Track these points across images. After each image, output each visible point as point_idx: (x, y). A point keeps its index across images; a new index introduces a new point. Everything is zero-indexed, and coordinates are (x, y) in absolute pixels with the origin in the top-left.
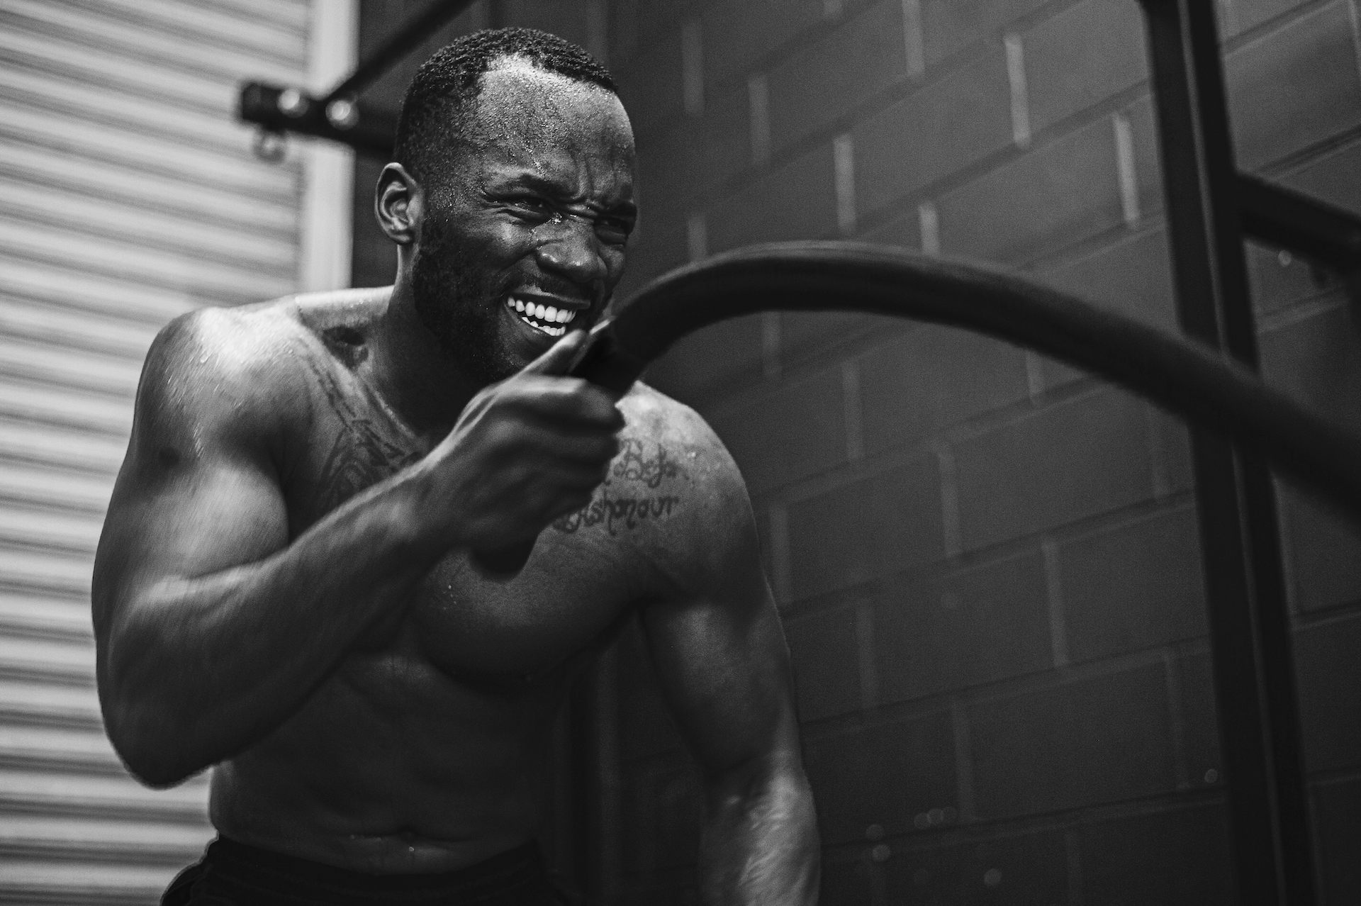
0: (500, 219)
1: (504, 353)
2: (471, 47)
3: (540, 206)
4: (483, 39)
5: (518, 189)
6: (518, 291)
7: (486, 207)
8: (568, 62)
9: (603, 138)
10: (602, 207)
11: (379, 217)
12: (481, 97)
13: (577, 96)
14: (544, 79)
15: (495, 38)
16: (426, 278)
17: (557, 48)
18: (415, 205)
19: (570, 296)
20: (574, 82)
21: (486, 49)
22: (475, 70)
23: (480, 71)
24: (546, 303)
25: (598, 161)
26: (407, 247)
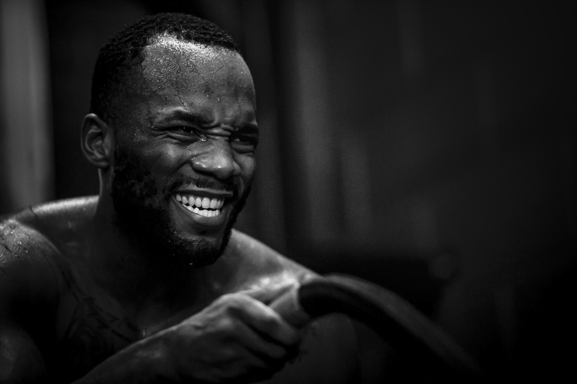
0: (166, 142)
1: (177, 231)
2: (135, 29)
3: (192, 132)
4: (143, 23)
5: (176, 122)
6: (181, 189)
7: (156, 135)
8: (201, 33)
9: (229, 83)
10: (232, 128)
11: (84, 151)
12: (143, 64)
13: (208, 56)
14: (185, 47)
15: (153, 21)
16: (119, 187)
17: (193, 25)
18: (108, 140)
19: (218, 189)
20: (206, 47)
21: (145, 30)
22: (138, 46)
23: (142, 46)
24: (202, 195)
25: (227, 98)
26: (105, 170)
